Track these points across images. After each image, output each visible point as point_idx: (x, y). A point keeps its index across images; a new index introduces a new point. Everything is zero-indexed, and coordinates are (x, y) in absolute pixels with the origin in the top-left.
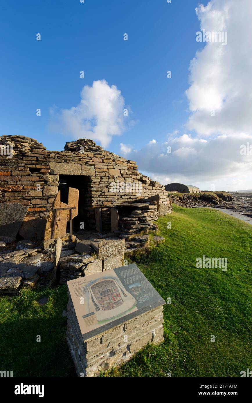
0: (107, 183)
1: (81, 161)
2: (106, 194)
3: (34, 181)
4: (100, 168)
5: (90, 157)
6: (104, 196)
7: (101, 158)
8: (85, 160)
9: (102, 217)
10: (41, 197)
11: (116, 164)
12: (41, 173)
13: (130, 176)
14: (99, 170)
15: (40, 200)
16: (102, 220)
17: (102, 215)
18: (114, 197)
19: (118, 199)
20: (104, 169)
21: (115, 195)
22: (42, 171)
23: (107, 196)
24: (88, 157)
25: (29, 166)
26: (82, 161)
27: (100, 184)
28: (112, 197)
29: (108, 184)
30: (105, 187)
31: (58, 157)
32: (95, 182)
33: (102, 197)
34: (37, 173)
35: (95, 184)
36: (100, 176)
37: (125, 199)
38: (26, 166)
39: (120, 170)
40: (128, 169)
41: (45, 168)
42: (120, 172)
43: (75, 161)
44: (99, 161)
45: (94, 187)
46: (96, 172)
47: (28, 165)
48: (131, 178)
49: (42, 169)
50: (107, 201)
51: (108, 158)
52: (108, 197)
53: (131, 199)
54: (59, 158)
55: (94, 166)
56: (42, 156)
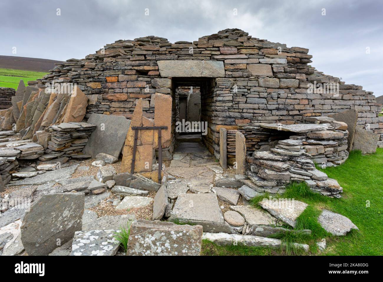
0: (245, 88)
1: (202, 55)
2: (242, 106)
3: (141, 88)
4: (233, 63)
5: (218, 47)
6: (237, 109)
7: (236, 47)
8: (209, 52)
9: (228, 144)
10: (147, 109)
11: (264, 56)
12: (150, 77)
13: (292, 75)
14: (232, 67)
15: (147, 112)
16: (227, 148)
17: (227, 141)
18: (256, 111)
19: (263, 115)
20: (241, 65)
21: (259, 109)
22: (150, 73)
23: (243, 109)
24: (213, 47)
25: (136, 68)
26: (204, 55)
27: (231, 90)
28: (252, 111)
29: (246, 90)
30: (241, 95)
31: (169, 51)
32: (223, 87)
33: (234, 110)
34: (144, 77)
35: (224, 90)
36: (233, 77)
37: (277, 115)
38: (132, 68)
39: (271, 64)
40: (288, 62)
41: (153, 69)
42: (272, 68)
43: (193, 55)
44: (232, 52)
45: (221, 95)
46: (225, 70)
47: (136, 66)
48: (295, 78)
49: (150, 71)
50: (242, 118)
51: (249, 46)
52: (245, 111)
53: (291, 115)
54: (171, 53)
55: (224, 61)
56: (151, 53)
